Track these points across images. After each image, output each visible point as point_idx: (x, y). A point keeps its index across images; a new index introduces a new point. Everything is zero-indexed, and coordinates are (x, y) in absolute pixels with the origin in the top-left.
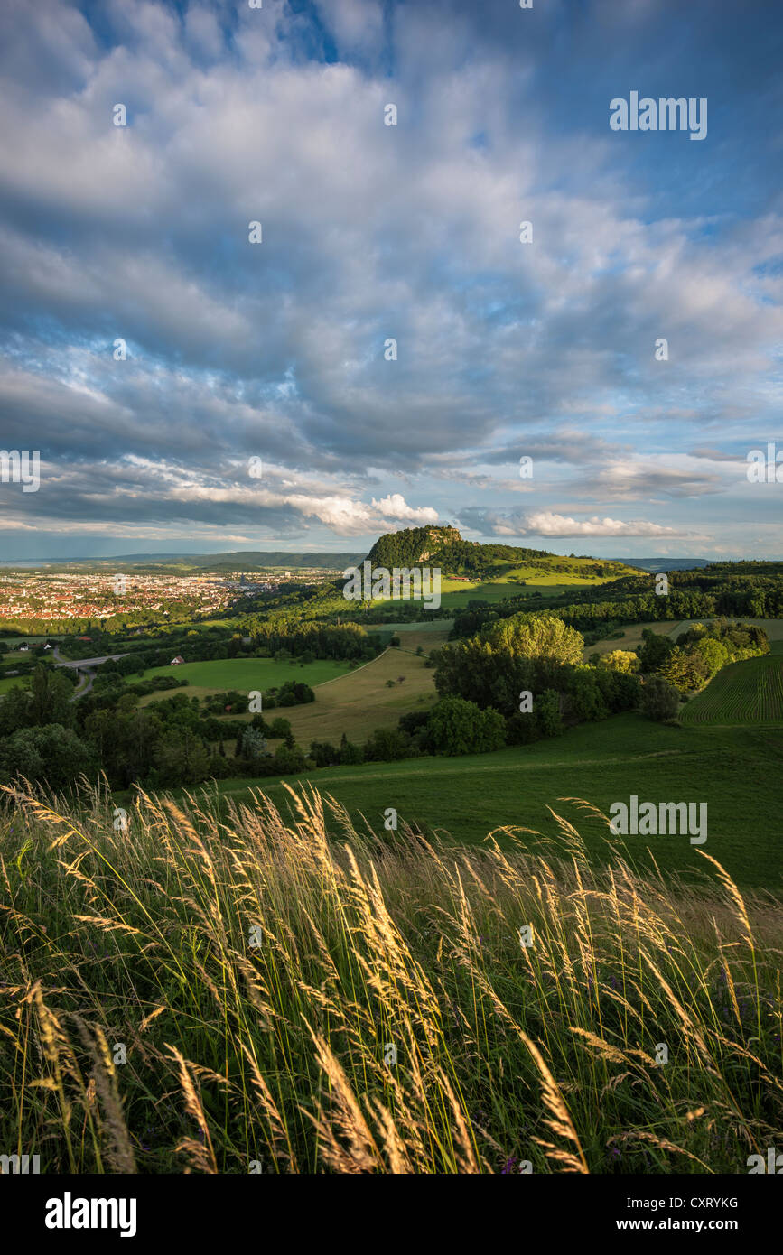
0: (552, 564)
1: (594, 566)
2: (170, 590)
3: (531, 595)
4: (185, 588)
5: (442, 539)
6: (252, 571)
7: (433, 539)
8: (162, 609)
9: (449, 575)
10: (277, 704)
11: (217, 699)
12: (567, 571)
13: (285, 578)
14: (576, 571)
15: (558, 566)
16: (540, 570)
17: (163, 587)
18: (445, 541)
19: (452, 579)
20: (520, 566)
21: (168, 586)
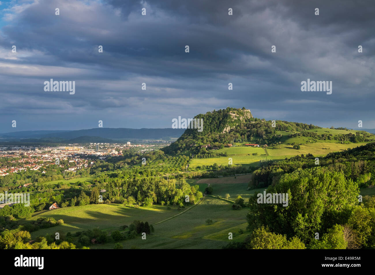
0: (318, 134)
1: (349, 135)
2: (46, 156)
3: (305, 156)
4: (57, 154)
5: (239, 117)
6: (104, 142)
7: (232, 117)
8: (41, 169)
9: (244, 143)
10: (127, 237)
11: (85, 234)
12: (329, 138)
13: (127, 146)
14: (335, 139)
15: (323, 135)
16: (310, 138)
17: (41, 154)
18: (241, 118)
19: (247, 146)
20: (295, 136)
21: (44, 153)
